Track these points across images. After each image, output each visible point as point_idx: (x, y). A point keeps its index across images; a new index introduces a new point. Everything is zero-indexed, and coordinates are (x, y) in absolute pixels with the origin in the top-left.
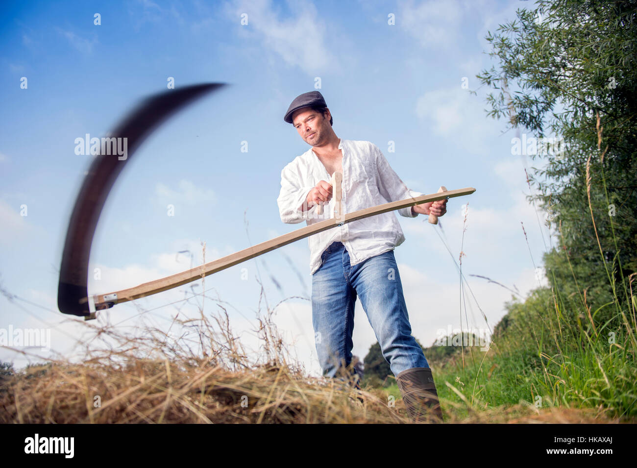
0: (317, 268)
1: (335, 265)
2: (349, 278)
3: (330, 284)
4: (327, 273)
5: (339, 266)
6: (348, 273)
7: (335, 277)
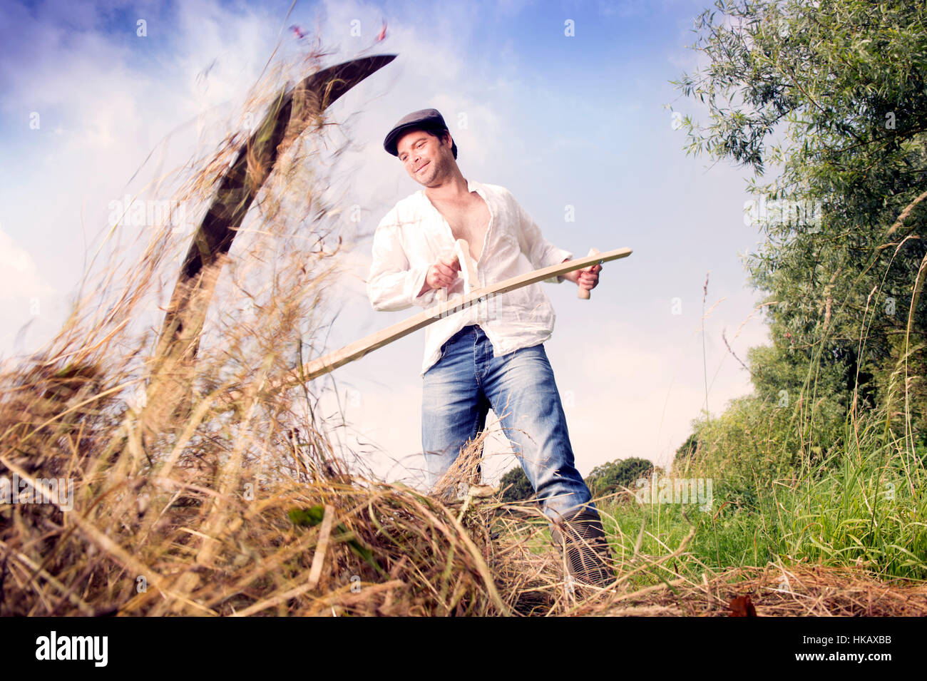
0: (433, 363)
1: (462, 361)
2: (482, 380)
3: (453, 387)
4: (449, 371)
5: (468, 362)
6: (482, 373)
7: (460, 378)
